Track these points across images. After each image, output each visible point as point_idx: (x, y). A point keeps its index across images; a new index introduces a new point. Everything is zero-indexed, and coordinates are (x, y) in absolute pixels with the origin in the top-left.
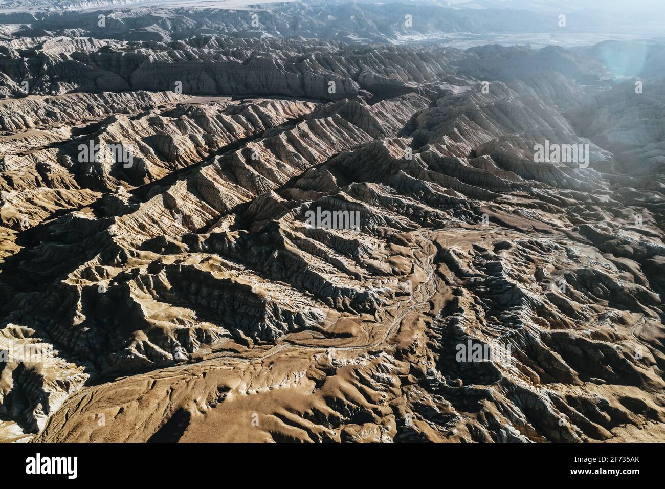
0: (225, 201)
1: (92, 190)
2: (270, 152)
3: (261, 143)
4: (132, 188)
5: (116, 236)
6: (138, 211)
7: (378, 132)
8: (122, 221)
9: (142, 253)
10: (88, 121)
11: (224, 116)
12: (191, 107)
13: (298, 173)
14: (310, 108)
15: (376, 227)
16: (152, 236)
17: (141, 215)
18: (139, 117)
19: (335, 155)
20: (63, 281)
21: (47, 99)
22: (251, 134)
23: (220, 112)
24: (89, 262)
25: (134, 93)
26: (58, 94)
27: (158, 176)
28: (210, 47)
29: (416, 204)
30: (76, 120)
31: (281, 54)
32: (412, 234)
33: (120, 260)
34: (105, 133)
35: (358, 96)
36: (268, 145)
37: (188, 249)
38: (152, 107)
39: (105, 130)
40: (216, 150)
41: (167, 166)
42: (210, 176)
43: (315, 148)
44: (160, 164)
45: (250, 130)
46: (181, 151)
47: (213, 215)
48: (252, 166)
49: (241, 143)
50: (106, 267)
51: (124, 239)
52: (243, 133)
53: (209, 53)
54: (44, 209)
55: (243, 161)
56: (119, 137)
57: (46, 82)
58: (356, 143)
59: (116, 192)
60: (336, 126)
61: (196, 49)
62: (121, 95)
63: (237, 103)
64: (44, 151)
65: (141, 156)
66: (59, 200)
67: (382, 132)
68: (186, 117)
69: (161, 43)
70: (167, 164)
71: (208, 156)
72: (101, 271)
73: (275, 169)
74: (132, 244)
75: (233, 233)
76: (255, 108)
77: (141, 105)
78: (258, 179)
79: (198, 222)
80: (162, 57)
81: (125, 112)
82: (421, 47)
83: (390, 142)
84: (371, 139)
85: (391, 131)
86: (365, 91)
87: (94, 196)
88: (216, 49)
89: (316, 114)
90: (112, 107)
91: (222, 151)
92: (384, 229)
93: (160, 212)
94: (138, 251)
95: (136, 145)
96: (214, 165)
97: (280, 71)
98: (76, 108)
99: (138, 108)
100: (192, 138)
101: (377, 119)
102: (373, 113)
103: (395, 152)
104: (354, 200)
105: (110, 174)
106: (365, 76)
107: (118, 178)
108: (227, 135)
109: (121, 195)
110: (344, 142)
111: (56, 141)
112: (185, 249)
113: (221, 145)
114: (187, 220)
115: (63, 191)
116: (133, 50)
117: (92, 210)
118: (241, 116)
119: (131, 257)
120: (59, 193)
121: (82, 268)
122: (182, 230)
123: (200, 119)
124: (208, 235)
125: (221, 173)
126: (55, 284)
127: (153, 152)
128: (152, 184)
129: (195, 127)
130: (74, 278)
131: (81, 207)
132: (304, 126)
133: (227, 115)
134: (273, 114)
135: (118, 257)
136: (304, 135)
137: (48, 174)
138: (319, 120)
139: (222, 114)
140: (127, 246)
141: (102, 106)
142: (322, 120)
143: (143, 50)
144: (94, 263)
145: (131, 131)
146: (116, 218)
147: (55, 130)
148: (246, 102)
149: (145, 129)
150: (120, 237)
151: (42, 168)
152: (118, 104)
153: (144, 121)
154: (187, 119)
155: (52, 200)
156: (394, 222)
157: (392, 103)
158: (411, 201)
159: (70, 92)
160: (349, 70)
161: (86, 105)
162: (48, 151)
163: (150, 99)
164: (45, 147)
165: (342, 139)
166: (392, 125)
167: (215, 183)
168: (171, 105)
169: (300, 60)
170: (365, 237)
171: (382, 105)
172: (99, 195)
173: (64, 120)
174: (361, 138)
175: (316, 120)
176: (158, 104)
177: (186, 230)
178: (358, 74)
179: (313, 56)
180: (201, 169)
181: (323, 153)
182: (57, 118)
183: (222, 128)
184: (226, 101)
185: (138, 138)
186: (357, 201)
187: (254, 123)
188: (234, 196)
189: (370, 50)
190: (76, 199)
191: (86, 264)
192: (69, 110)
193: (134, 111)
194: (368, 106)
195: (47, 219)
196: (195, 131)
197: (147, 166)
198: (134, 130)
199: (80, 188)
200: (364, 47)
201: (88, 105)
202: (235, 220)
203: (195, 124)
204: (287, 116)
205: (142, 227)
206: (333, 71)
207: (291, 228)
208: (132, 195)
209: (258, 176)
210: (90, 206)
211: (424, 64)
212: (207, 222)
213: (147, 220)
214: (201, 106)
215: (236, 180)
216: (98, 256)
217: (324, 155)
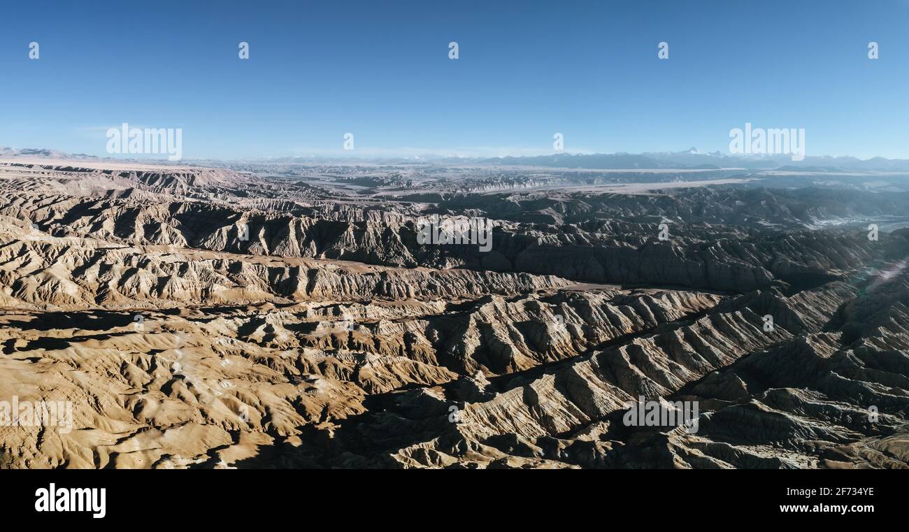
0: (598, 404)
1: (450, 370)
2: (661, 351)
3: (652, 340)
4: (492, 375)
5: (461, 423)
6: (492, 401)
7: (798, 327)
8: (471, 408)
9: (486, 448)
10: (464, 298)
11: (610, 306)
12: (574, 294)
13: (697, 377)
14: (714, 301)
15: (803, 441)
16: (501, 432)
17: (495, 406)
18: (515, 300)
19: (744, 356)
20: (392, 455)
21: (433, 272)
22: (640, 329)
23: (606, 301)
24: (424, 444)
25: (515, 274)
26: (444, 268)
27: (523, 366)
28: (603, 232)
29: (855, 410)
30: (453, 295)
31: (681, 240)
32: (855, 446)
33: (459, 450)
34: (477, 312)
35: (772, 287)
36: (659, 343)
37: (543, 454)
38: (531, 291)
39: (478, 310)
40: (595, 345)
41: (536, 356)
42: (584, 374)
43: (719, 348)
44: (528, 353)
45: (639, 323)
46: (555, 341)
47: (581, 419)
48: (637, 366)
49: (627, 338)
50: (440, 453)
51: (468, 428)
52: (630, 327)
53: (602, 237)
54: (399, 378)
55: (627, 360)
56: (491, 319)
57: (436, 256)
58: (772, 341)
59: (474, 377)
60: (746, 321)
61: (588, 233)
62: (502, 276)
63: (627, 292)
64: (416, 321)
65: (509, 342)
66: (415, 373)
67: (803, 327)
68: (566, 305)
69: (552, 226)
70: (536, 354)
71: (586, 351)
72: (434, 456)
73: (667, 371)
74: (476, 436)
75: (604, 444)
76: (648, 300)
77: (520, 288)
78: (643, 382)
79: (561, 425)
80: (551, 240)
81: (502, 293)
82: (842, 231)
83: (814, 339)
84: (790, 335)
85: (814, 325)
86: (780, 281)
87: (450, 377)
88: (610, 234)
89: (721, 308)
90: (491, 287)
91: (602, 346)
92: (815, 443)
93: (517, 407)
94: (481, 445)
95: (506, 330)
96: (590, 361)
97: (680, 260)
98: (455, 284)
99: (516, 290)
100: (570, 328)
101: (797, 312)
102: (791, 305)
103: (822, 350)
104: (772, 410)
105: (472, 356)
106: (780, 264)
107: (479, 362)
108: (610, 328)
109: (477, 381)
110: (757, 340)
111: (429, 314)
112: (539, 453)
113: (602, 339)
114: (546, 421)
115: (421, 364)
116: (524, 231)
117: (444, 390)
118: (630, 308)
119: (471, 450)
120: (416, 366)
121: (415, 447)
122: (539, 432)
123: (582, 308)
124: (570, 442)
125: (598, 371)
126: (383, 455)
127: (523, 339)
128: (515, 374)
129: (575, 316)
130: (404, 455)
131: (433, 385)
132: (706, 322)
133: (613, 305)
134: (668, 306)
135: (457, 446)
136: (706, 332)
137: (413, 344)
138: (724, 315)
139: (608, 304)
140: (471, 436)
141: (481, 284)
142: (729, 315)
143: (533, 232)
144: (429, 445)
145: (504, 314)
146: (467, 404)
147: (431, 302)
148: (638, 292)
149: (519, 313)
150: (465, 425)
151: (409, 338)
152: (497, 284)
153: (520, 305)
154: (567, 306)
155: (408, 371)
156: (827, 434)
157: (814, 294)
158: (848, 406)
159: (455, 268)
160: (760, 258)
161: (466, 282)
162: (419, 322)
163: (531, 282)
164: (418, 318)
165: (753, 337)
166: (816, 318)
167: (589, 382)
168: (552, 290)
169: (704, 247)
170: (788, 454)
171: (802, 296)
172: (455, 376)
173: (442, 294)
174: (778, 335)
175: (721, 314)
176: (538, 288)
177: (544, 432)
178: (771, 262)
179: (719, 244)
180: (575, 365)
181: (730, 353)
182: (436, 291)
183: (605, 320)
184: (614, 290)
185: (510, 322)
186: (775, 411)
187: (645, 316)
188: (610, 400)
189: (784, 236)
190: (431, 375)
191: (420, 444)
192: (449, 285)
193: (511, 293)
194: (784, 298)
195: (398, 389)
196: (574, 321)
197: (513, 354)
198: (507, 313)
199: (438, 364)
200: (777, 233)
201: (468, 282)
202: (608, 428)
203: (575, 313)
204: (686, 310)
205: (493, 419)
206: (742, 259)
207: (685, 444)
208: (489, 383)
209: (644, 379)
210: (443, 386)
211: (847, 249)
212: (572, 426)
213: (500, 413)
214: (586, 294)
215: (616, 382)
216: (436, 439)
217: (731, 356)
